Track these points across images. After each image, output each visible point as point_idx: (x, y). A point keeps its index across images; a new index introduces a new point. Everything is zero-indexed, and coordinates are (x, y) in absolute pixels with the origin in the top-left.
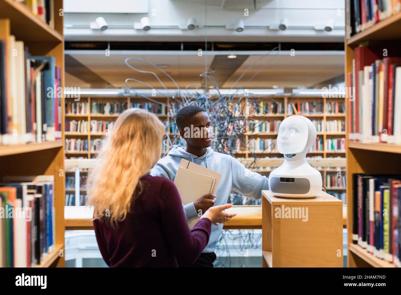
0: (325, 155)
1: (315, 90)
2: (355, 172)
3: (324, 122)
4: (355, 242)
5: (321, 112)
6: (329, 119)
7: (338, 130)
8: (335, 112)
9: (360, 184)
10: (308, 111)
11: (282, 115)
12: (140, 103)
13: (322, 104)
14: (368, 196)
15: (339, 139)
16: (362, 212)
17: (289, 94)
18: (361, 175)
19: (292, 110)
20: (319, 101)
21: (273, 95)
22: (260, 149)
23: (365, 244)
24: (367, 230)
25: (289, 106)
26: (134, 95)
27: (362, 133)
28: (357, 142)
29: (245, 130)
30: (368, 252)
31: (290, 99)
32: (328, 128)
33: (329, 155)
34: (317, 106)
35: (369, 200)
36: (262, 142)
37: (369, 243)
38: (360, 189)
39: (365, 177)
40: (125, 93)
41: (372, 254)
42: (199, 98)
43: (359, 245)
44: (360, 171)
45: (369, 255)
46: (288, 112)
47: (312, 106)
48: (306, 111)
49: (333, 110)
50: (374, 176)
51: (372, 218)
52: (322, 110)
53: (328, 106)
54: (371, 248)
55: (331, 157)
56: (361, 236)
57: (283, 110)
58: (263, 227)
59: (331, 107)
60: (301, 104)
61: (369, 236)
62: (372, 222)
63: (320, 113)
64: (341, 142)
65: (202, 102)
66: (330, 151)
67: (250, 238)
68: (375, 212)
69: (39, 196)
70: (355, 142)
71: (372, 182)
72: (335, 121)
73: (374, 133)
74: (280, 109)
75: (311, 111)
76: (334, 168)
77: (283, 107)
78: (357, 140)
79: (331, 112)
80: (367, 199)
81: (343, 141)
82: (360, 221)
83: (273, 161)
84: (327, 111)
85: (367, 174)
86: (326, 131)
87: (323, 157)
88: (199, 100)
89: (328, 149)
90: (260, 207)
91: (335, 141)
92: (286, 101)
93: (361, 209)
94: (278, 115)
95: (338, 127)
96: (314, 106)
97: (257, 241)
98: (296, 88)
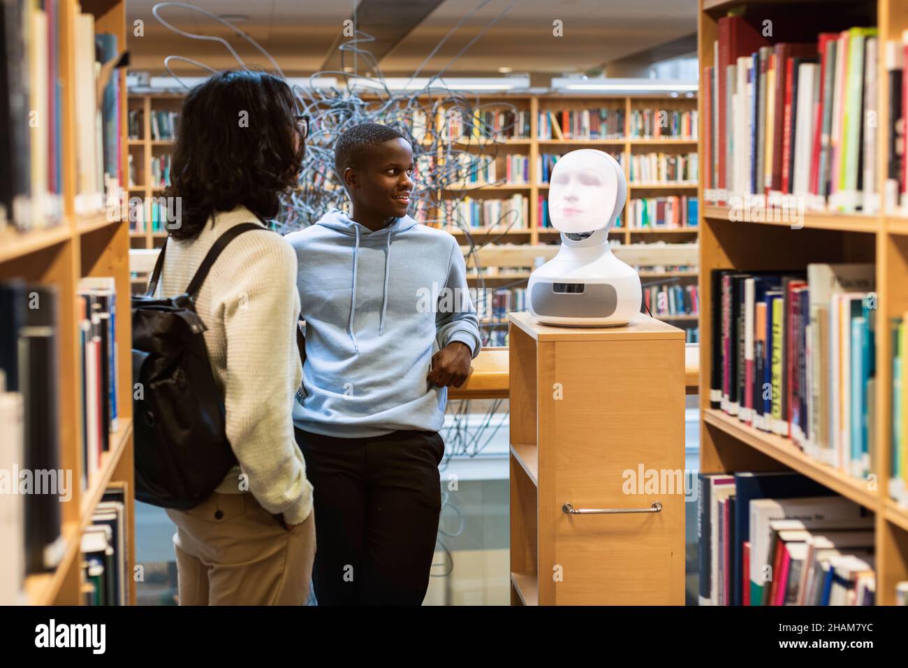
0: (628, 238)
1: (602, 78)
2: (715, 267)
3: (626, 156)
4: (716, 405)
5: (619, 135)
6: (638, 150)
7: (659, 178)
8: (651, 134)
9: (726, 289)
10: (588, 132)
11: (526, 141)
12: (174, 112)
13: (622, 114)
14: (742, 312)
15: (662, 199)
16: (730, 345)
17: (542, 90)
18: (729, 272)
19: (549, 129)
20: (615, 107)
21: (504, 93)
22: (473, 224)
23: (734, 407)
24: (740, 378)
25: (543, 117)
26: (162, 91)
27: (731, 189)
28: (722, 207)
29: (448, 180)
30: (742, 421)
31: (545, 102)
32: (636, 174)
33: (637, 238)
34: (610, 119)
35: (743, 320)
36: (478, 207)
37: (743, 405)
38: (727, 300)
39: (736, 276)
40: (140, 86)
41: (750, 424)
42: (337, 104)
43: (723, 411)
44: (726, 264)
45: (743, 427)
46: (539, 134)
47: (597, 117)
48: (585, 130)
49: (647, 130)
50: (752, 274)
51: (749, 354)
52: (621, 130)
53: (636, 120)
54: (748, 413)
55: (642, 242)
56: (727, 393)
57: (527, 127)
58: (511, 393)
59: (643, 120)
60: (571, 115)
61: (743, 389)
62: (750, 361)
63: (616, 135)
64: (667, 207)
65: (347, 111)
66: (641, 228)
67: (458, 434)
68: (755, 343)
69: (105, 316)
70: (717, 205)
71: (750, 284)
72: (653, 156)
73: (755, 190)
74: (520, 127)
75: (594, 131)
76: (650, 268)
77: (528, 121)
78: (722, 203)
79: (642, 133)
80: (739, 320)
81: (671, 204)
82: (726, 364)
83: (506, 252)
84: (634, 129)
85: (740, 270)
86: (631, 179)
87: (623, 242)
88: (338, 109)
89: (635, 223)
90: (505, 349)
91: (652, 204)
92: (535, 106)
93: (727, 340)
94: (515, 140)
95: (659, 170)
96: (602, 120)
97: (476, 438)
98: (559, 75)
